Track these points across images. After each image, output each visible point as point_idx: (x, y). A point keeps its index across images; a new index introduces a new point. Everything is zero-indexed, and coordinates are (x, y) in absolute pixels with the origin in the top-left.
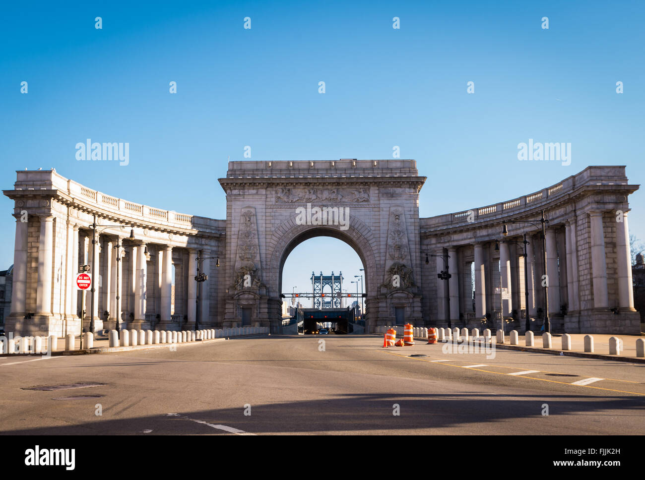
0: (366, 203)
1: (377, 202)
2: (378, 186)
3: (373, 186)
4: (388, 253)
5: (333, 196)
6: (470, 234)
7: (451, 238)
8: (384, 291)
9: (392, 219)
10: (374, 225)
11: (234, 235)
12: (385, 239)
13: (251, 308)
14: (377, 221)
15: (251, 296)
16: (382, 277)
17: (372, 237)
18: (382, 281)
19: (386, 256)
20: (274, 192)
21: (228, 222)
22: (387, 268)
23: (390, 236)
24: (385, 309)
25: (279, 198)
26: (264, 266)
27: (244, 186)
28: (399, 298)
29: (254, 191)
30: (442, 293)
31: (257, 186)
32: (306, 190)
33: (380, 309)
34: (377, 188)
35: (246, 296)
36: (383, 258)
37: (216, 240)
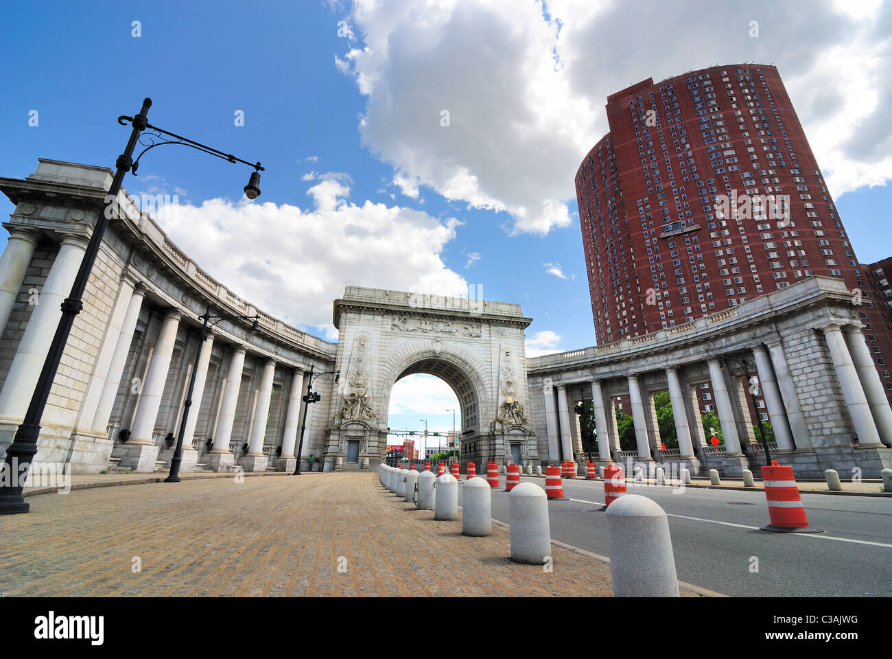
0: (478, 339)
1: (488, 339)
2: (489, 324)
3: (485, 323)
4: (500, 389)
5: (448, 329)
6: (586, 372)
7: (561, 376)
8: (498, 426)
9: (503, 355)
10: (486, 360)
11: (346, 358)
12: (497, 374)
13: (359, 441)
14: (489, 356)
15: (360, 427)
16: (494, 413)
17: (484, 371)
18: (494, 417)
19: (498, 391)
20: (390, 320)
21: (341, 345)
22: (501, 403)
23: (501, 372)
24: (501, 447)
25: (395, 325)
26: (375, 395)
27: (360, 310)
28: (516, 435)
29: (371, 317)
30: (553, 431)
31: (374, 311)
32: (423, 322)
33: (497, 446)
34: (488, 326)
35: (355, 427)
36: (495, 393)
37: (324, 364)
